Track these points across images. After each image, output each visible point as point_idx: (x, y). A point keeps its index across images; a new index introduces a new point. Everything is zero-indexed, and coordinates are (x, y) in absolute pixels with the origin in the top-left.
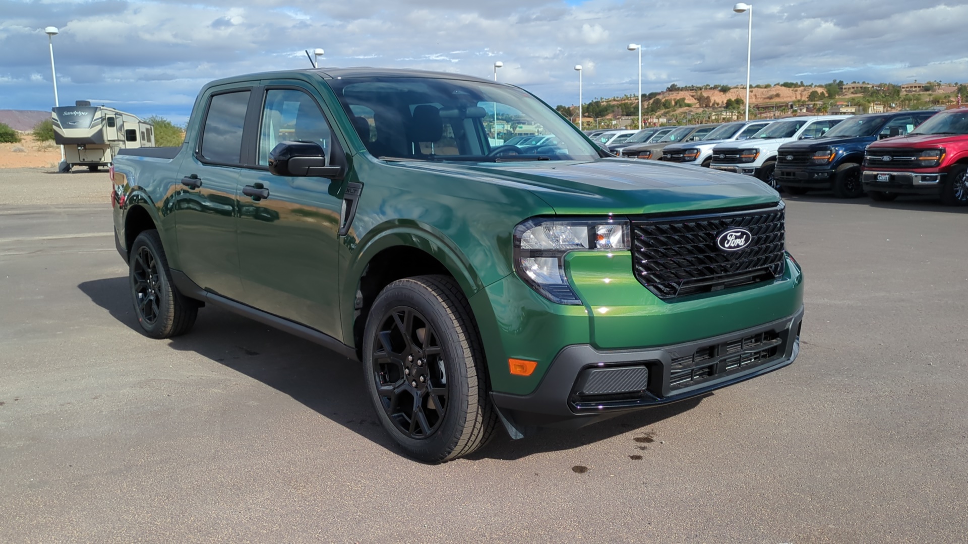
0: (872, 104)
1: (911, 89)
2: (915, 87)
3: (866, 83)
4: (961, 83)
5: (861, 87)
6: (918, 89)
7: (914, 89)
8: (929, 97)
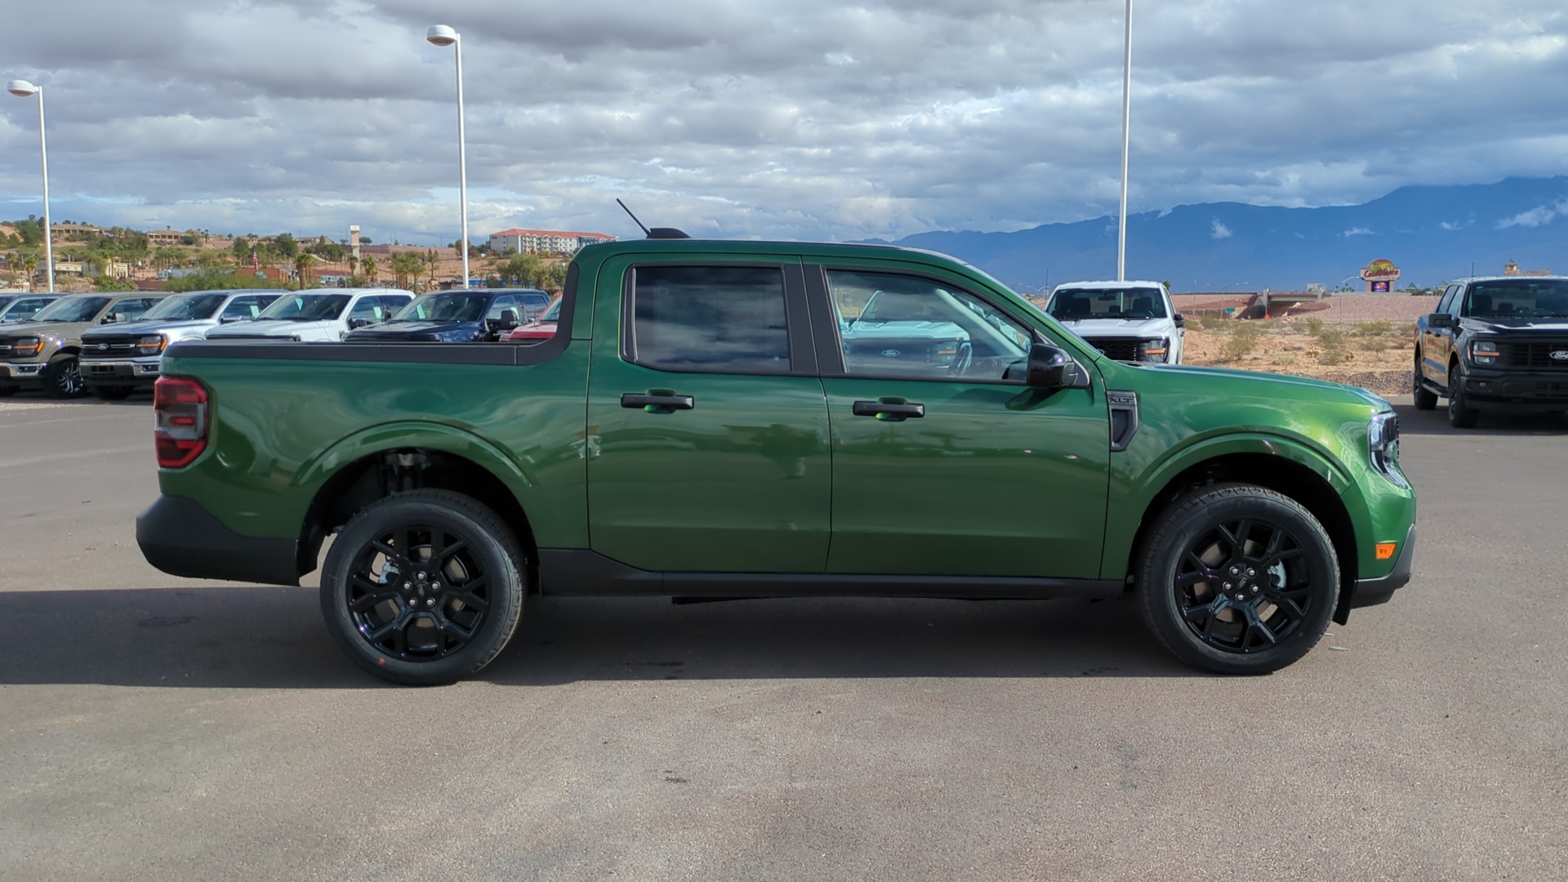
0: (109, 261)
1: (164, 240)
2: (170, 237)
3: (89, 224)
4: (239, 235)
5: (81, 231)
6: (173, 240)
7: (168, 240)
8: (196, 254)
